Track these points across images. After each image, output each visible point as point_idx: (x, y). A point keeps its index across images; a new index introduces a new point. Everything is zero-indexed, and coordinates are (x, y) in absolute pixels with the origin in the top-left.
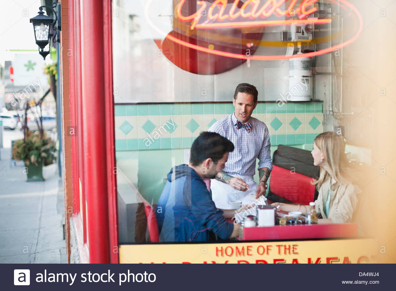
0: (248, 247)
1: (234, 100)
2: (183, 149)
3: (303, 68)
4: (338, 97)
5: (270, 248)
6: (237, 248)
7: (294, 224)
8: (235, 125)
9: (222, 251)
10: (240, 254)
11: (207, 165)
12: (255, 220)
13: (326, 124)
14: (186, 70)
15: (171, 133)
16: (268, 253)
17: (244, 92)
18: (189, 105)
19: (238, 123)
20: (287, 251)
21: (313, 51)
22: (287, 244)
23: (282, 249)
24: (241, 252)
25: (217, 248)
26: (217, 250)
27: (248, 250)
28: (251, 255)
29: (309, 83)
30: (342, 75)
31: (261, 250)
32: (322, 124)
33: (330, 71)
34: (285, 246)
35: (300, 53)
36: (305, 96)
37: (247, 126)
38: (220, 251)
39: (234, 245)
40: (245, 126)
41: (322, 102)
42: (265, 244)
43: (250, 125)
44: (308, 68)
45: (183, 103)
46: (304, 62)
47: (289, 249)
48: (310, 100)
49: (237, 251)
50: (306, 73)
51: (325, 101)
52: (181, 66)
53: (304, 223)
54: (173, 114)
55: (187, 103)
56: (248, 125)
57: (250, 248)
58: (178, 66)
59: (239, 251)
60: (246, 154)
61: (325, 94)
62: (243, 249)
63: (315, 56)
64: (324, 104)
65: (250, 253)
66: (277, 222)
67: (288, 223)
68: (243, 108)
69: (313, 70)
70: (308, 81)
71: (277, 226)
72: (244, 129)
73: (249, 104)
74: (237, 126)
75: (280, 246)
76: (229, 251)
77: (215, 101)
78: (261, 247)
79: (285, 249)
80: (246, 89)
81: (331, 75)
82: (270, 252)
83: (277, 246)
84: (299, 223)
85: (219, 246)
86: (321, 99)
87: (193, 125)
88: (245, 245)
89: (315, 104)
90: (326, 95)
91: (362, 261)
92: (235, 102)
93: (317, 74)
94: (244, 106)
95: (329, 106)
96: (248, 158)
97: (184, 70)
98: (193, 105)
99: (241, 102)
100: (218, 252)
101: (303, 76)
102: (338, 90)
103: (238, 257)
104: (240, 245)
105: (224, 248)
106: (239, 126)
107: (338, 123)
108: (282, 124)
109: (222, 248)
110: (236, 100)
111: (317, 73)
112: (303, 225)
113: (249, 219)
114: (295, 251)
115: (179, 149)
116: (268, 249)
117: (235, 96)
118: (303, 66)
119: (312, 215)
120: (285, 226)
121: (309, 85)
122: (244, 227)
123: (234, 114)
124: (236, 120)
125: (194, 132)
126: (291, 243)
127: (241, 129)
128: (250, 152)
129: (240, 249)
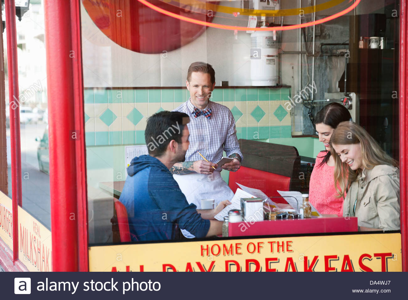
0: (236, 244)
1: (188, 83)
2: (124, 145)
3: (268, 45)
4: (309, 82)
5: (261, 245)
6: (224, 246)
7: (286, 218)
8: (193, 113)
9: (207, 249)
10: (228, 253)
11: (173, 149)
12: (242, 214)
13: (294, 114)
14: (126, 47)
15: (109, 126)
16: (259, 252)
17: (199, 71)
18: (131, 91)
19: (196, 110)
20: (281, 249)
21: (279, 25)
22: (280, 240)
23: (275, 246)
24: (229, 251)
25: (202, 246)
26: (202, 249)
27: (237, 247)
28: (240, 254)
29: (275, 64)
30: (313, 54)
31: (251, 248)
32: (290, 114)
33: (299, 50)
34: (278, 242)
35: (264, 26)
36: (270, 80)
37: (206, 113)
38: (205, 249)
39: (221, 243)
40: (204, 113)
41: (290, 87)
42: (256, 241)
43: (210, 111)
44: (274, 45)
45: (123, 88)
46: (269, 38)
47: (283, 246)
48: (276, 85)
49: (225, 249)
50: (272, 51)
51: (292, 86)
52: (120, 42)
53: (296, 217)
54: (111, 102)
55: (128, 88)
56: (207, 111)
57: (239, 246)
58: (117, 43)
59: (226, 250)
60: (209, 145)
61: (293, 77)
62: (231, 246)
63: (282, 31)
64: (292, 89)
65: (239, 251)
66: (266, 217)
67: (278, 218)
68: (199, 91)
69: (279, 48)
70: (274, 61)
71: (266, 221)
72: (203, 116)
73: (206, 85)
74: (194, 114)
75: (273, 243)
76: (216, 250)
77: (162, 86)
78: (250, 244)
79: (278, 246)
80: (201, 67)
81: (300, 55)
82: (261, 249)
83: (269, 242)
84: (290, 217)
85: (205, 244)
86: (288, 84)
87: (136, 116)
88: (234, 242)
89: (281, 90)
90: (294, 79)
91: (364, 259)
92: (189, 85)
93: (283, 54)
94: (200, 88)
95: (298, 92)
96: (212, 149)
97: (124, 47)
98: (135, 91)
99: (196, 83)
100: (203, 250)
101: (269, 56)
102: (308, 73)
103: (225, 257)
104: (228, 243)
105: (210, 247)
106: (197, 114)
107: (309, 113)
108: (242, 114)
109: (207, 246)
110: (191, 83)
111: (284, 51)
112: (295, 219)
113: (234, 214)
114: (290, 249)
115: (119, 145)
116: (259, 247)
117: (189, 78)
118: (269, 43)
119: (305, 208)
120: (275, 220)
121: (275, 66)
122: (229, 223)
123: (189, 100)
124: (193, 107)
125: (137, 125)
126: (285, 239)
127: (200, 117)
128: (214, 140)
129: (228, 247)
